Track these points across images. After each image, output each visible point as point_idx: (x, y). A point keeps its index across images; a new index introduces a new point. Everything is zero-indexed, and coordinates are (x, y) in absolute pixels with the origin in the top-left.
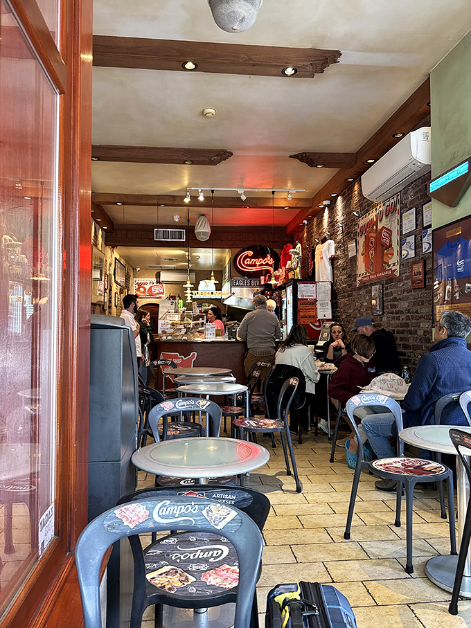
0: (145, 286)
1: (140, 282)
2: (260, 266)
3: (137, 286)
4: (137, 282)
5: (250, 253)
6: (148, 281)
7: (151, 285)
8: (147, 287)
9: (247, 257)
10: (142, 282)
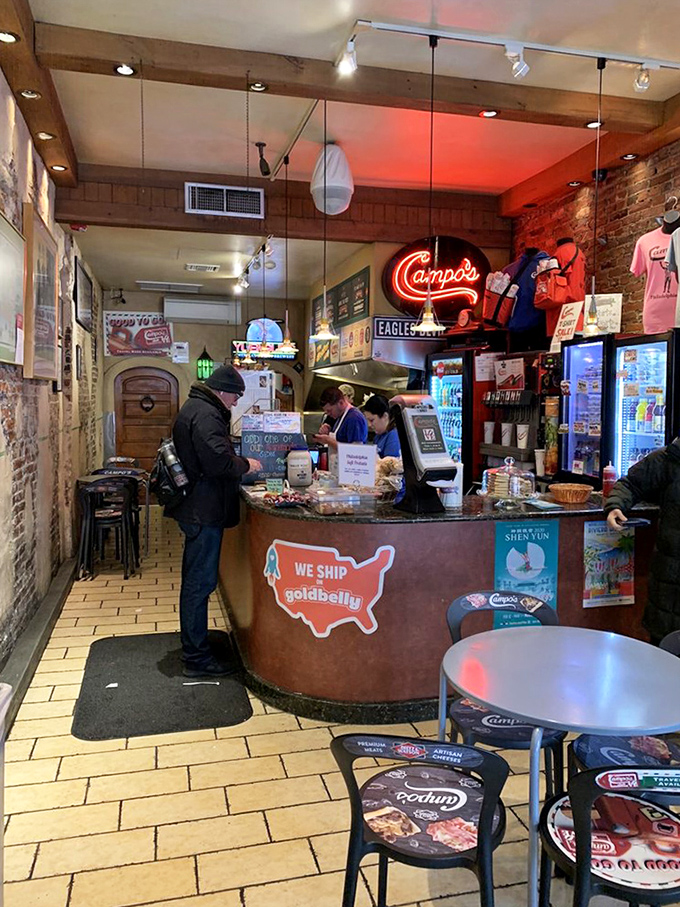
0: (128, 328)
1: (117, 318)
2: (448, 286)
3: (111, 329)
4: (111, 318)
5: (423, 256)
6: (135, 318)
7: (143, 326)
8: (135, 330)
9: (417, 266)
10: (123, 318)
